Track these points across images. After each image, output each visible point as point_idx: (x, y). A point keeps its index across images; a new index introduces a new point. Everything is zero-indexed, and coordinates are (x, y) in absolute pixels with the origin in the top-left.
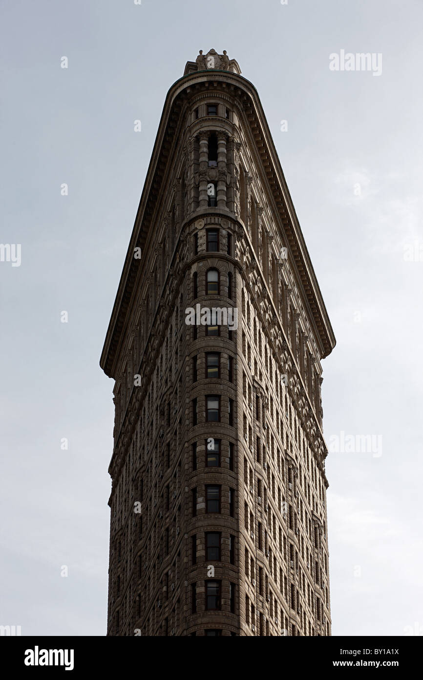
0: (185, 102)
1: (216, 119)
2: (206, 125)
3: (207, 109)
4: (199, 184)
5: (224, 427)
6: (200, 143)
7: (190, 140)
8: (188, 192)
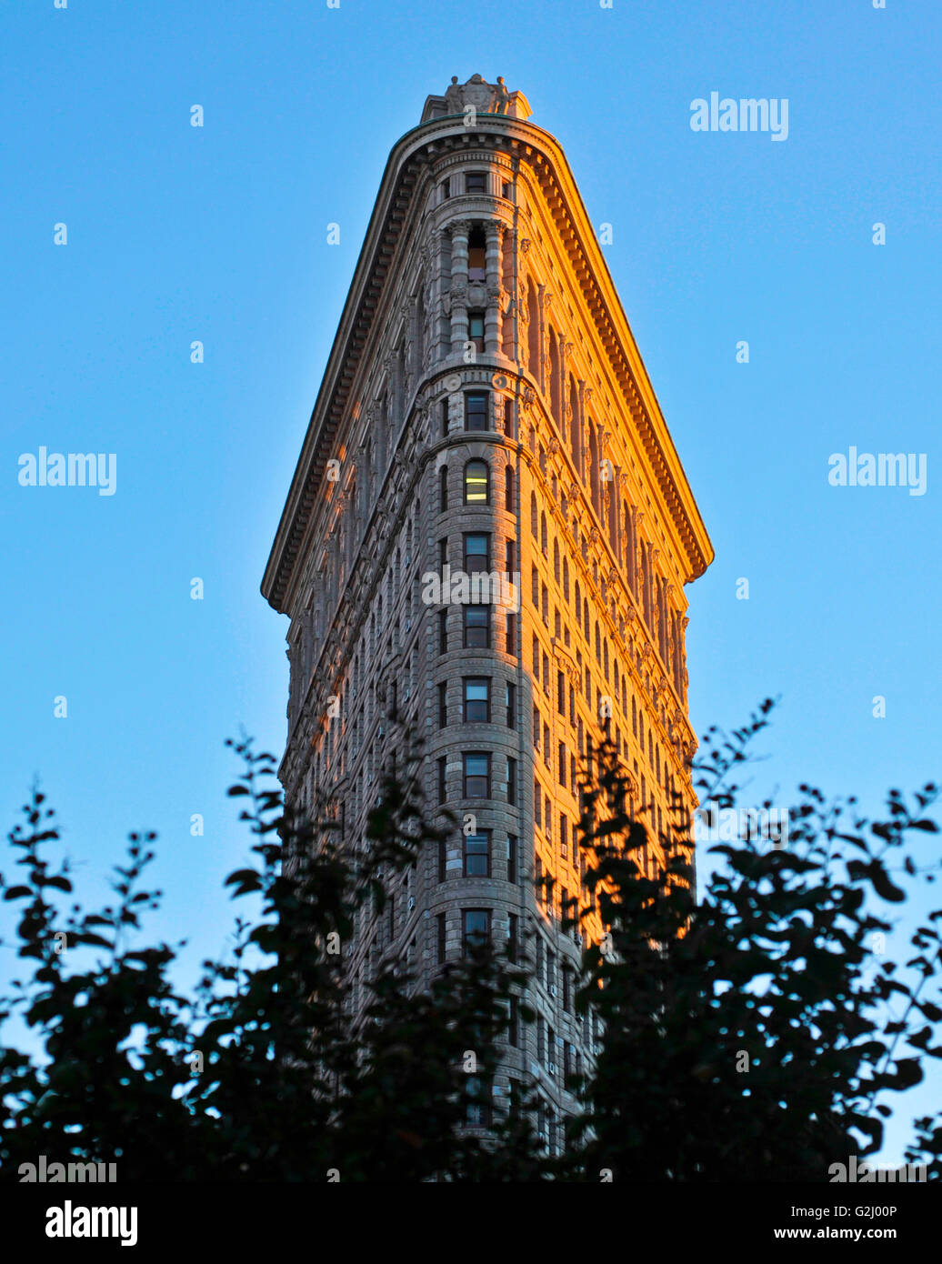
0: (424, 167)
1: (483, 199)
2: (463, 210)
3: (467, 182)
4: (450, 312)
5: (497, 731)
6: (454, 241)
7: (434, 235)
8: (431, 326)
